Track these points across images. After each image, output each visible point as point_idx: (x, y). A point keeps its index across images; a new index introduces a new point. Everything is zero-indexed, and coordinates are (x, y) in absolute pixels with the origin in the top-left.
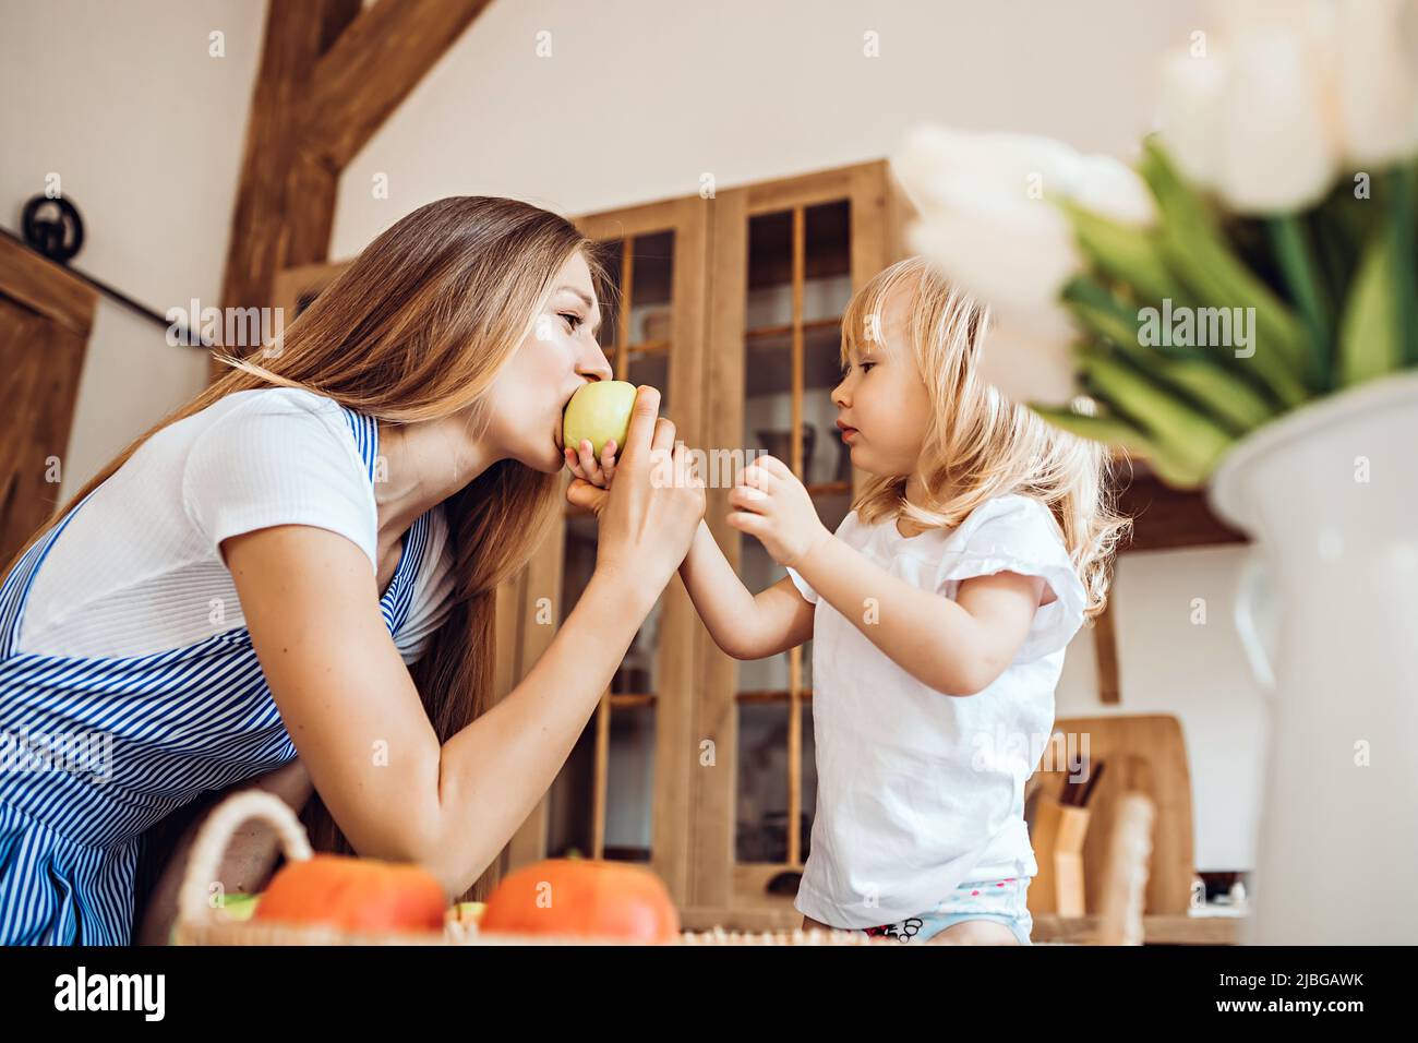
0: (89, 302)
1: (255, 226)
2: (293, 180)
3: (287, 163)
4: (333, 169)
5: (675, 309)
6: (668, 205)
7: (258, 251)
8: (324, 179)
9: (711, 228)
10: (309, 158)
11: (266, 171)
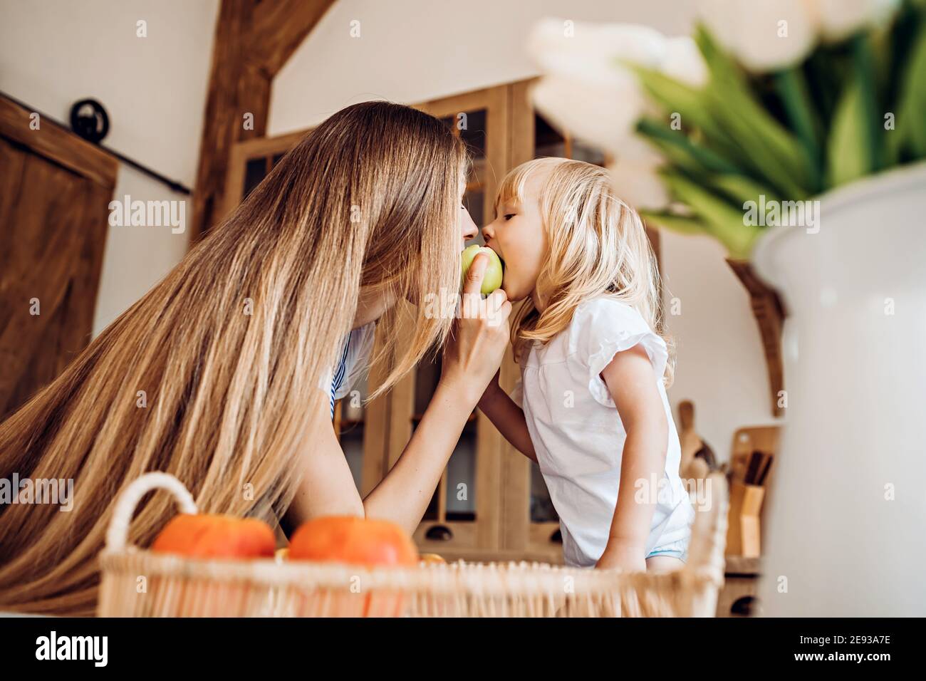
0: (113, 167)
1: (219, 115)
2: (242, 84)
3: (238, 73)
4: (268, 77)
5: (488, 161)
6: (482, 92)
7: (221, 131)
8: (263, 83)
9: (510, 107)
10: (252, 70)
11: (225, 80)
